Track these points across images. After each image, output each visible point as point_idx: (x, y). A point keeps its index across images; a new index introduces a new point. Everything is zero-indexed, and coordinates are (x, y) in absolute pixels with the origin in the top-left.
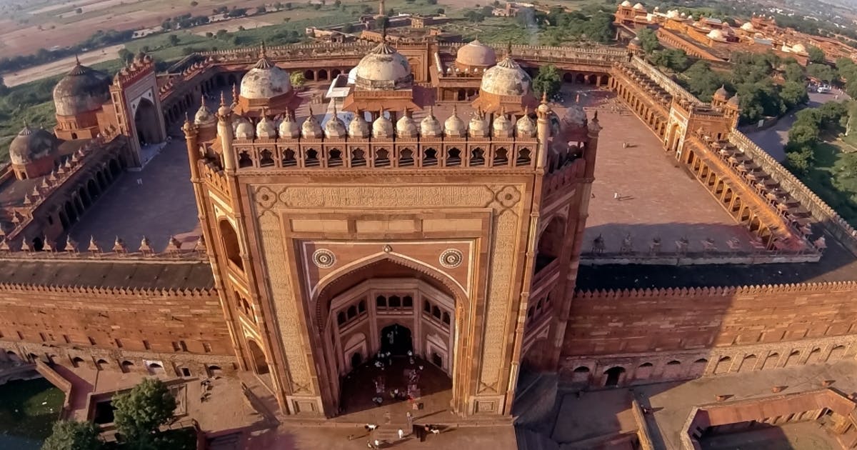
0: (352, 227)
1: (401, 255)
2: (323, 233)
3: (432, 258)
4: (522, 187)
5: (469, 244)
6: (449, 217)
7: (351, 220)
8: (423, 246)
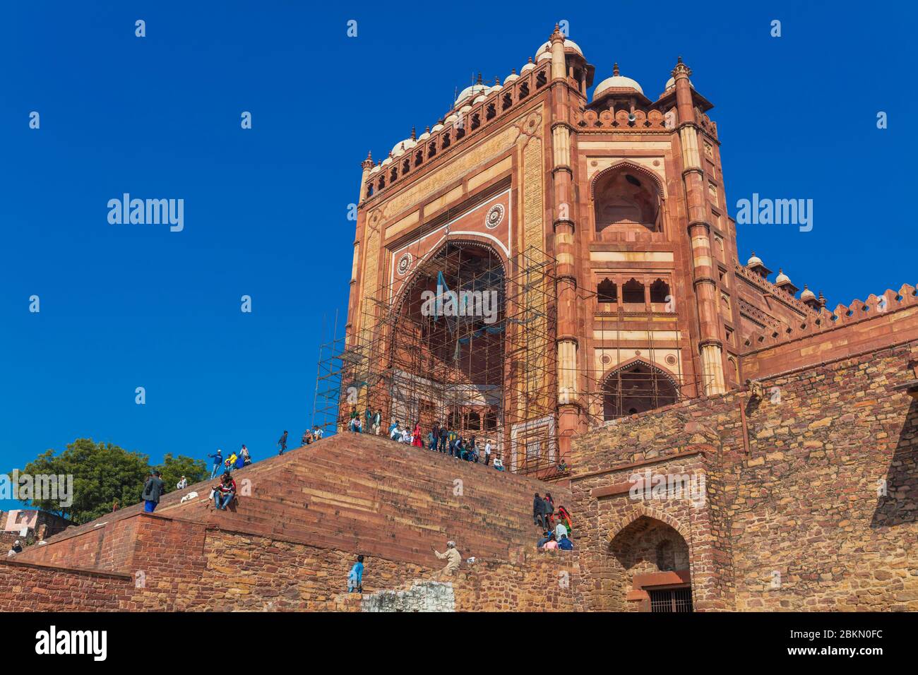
0: (422, 215)
1: (456, 233)
3: (481, 224)
4: (543, 108)
5: (507, 194)
6: (487, 167)
7: (421, 206)
8: (473, 213)
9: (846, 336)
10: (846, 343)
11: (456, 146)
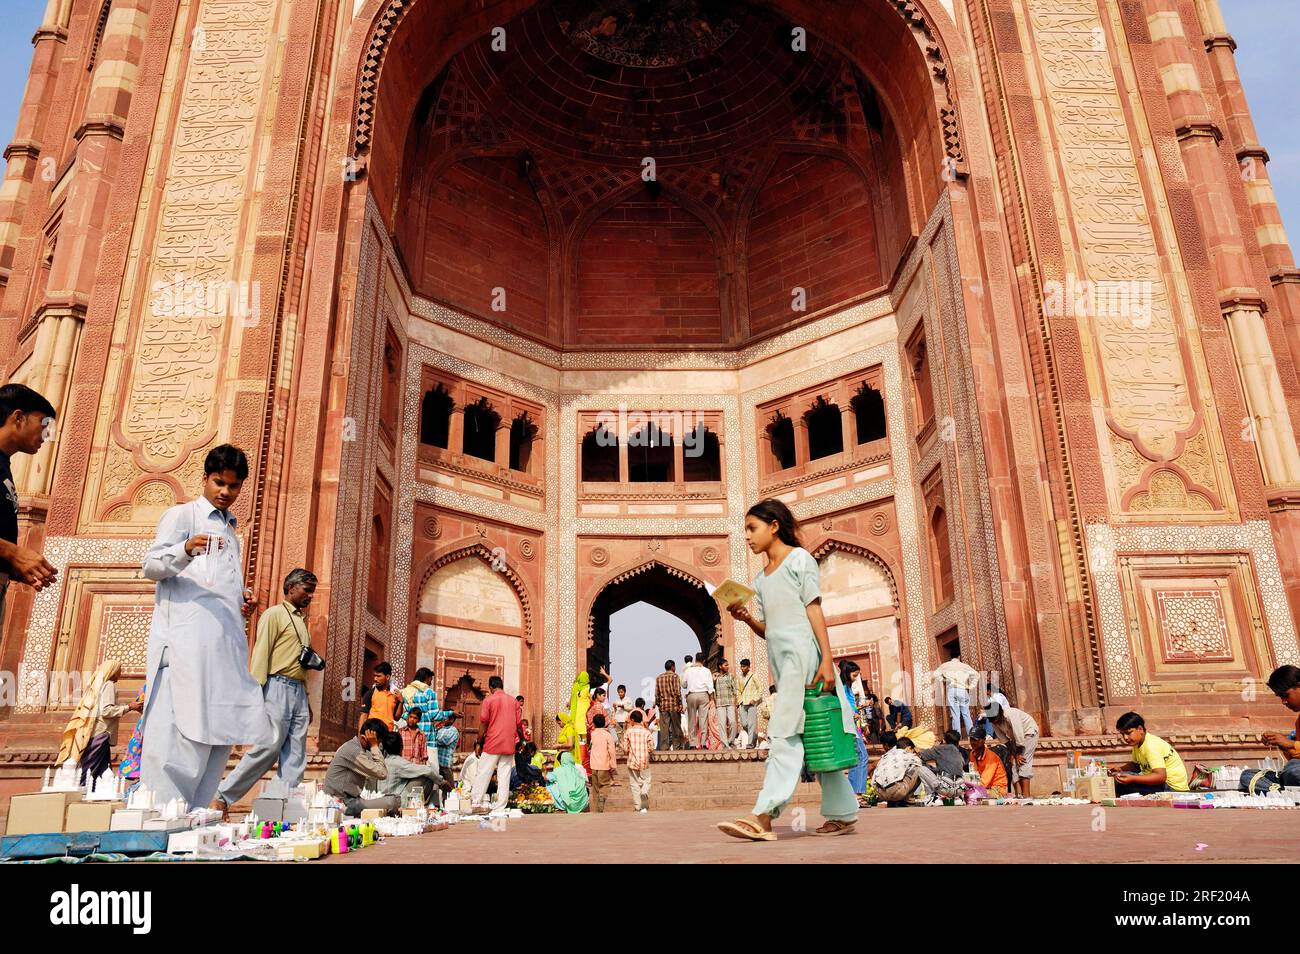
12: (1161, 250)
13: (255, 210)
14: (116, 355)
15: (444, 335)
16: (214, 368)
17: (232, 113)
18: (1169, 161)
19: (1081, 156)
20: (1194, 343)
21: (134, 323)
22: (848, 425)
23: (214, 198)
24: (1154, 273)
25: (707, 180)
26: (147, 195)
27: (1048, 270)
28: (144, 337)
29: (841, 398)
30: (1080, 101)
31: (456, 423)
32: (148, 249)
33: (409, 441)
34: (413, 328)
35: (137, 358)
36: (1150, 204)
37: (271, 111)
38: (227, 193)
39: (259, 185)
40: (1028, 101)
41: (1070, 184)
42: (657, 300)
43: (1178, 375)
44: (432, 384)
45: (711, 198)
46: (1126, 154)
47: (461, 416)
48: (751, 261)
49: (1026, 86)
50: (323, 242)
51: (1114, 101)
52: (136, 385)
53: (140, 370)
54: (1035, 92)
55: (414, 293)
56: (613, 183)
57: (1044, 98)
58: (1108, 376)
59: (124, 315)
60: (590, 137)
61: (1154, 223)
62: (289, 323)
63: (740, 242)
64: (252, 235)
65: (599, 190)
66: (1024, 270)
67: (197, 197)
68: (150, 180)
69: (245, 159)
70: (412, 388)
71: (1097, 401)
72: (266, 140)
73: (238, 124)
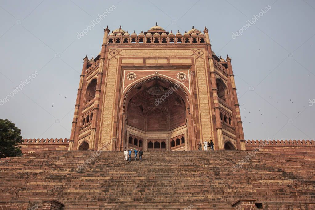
0: (144, 62)
1: (162, 75)
2: (133, 64)
3: (174, 76)
4: (204, 50)
5: (187, 71)
6: (179, 58)
7: (144, 59)
8: (170, 71)
9: (272, 149)
10: (272, 151)
11: (161, 45)
12: (211, 122)
13: (113, 118)
14: (100, 134)
15: (131, 130)
16: (110, 135)
17: (110, 107)
18: (213, 112)
19: (203, 111)
20: (213, 133)
21: (101, 131)
22: (181, 141)
23: (109, 117)
24: (210, 125)
25: (165, 108)
26: (102, 116)
27: (197, 125)
28: (102, 132)
29: (180, 138)
30: (203, 105)
31: (133, 141)
32: (102, 123)
33: (128, 143)
34: (128, 129)
35: (102, 134)
36: (210, 117)
37: (114, 107)
38: (110, 116)
39: (114, 115)
40: (197, 105)
41: (201, 115)
42: (158, 124)
43: (211, 136)
44: (130, 136)
45: (165, 111)
46: (208, 111)
47: (133, 140)
48: (170, 120)
49: (197, 103)
50: (121, 122)
51: (208, 105)
52: (102, 137)
53: (102, 135)
54: (198, 104)
55: (128, 125)
56: (153, 109)
57: (200, 105)
58: (203, 136)
59: (100, 130)
60: (149, 103)
61: (210, 119)
62: (117, 131)
63: (169, 117)
64: (113, 121)
65: (151, 110)
66: (195, 125)
67: (107, 116)
68: (102, 114)
69: (112, 112)
70: (128, 137)
71: (201, 140)
72: (114, 110)
73: (111, 108)
